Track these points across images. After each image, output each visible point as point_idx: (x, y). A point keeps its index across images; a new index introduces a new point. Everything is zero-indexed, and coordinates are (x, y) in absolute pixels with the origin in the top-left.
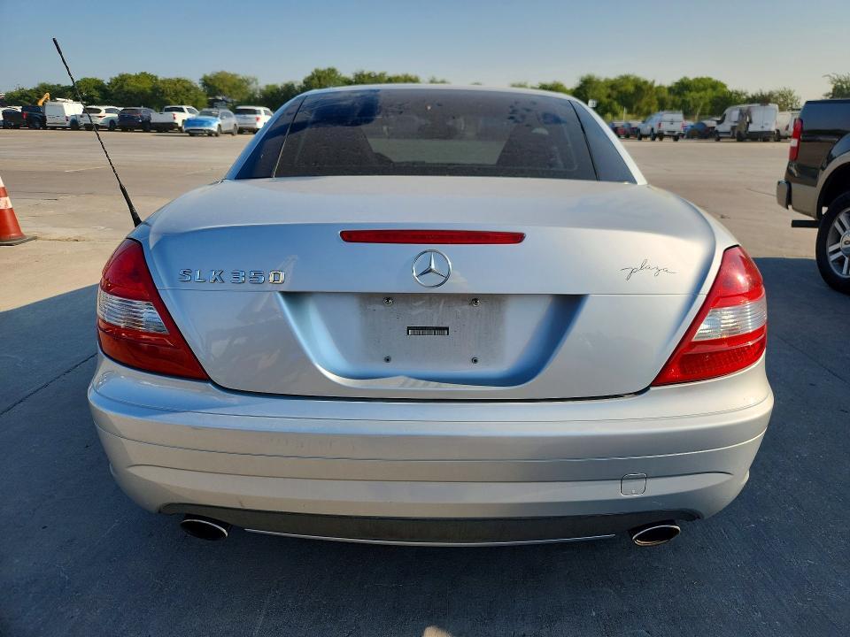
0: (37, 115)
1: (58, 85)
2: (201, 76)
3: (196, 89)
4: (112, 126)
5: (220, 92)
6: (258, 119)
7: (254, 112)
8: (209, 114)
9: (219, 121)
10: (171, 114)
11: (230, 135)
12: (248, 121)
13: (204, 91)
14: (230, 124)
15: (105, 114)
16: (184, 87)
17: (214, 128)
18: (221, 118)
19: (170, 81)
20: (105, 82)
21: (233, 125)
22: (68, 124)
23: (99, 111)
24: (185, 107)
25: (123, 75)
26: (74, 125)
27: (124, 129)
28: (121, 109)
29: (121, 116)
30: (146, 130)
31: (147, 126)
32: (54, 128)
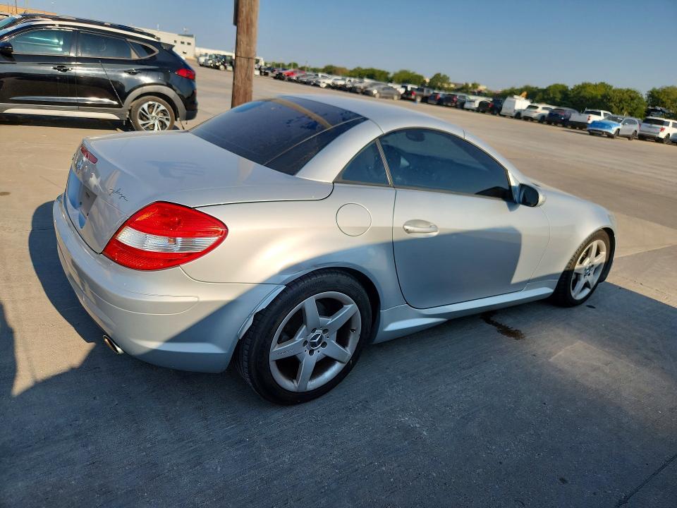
0: (498, 106)
1: (536, 88)
2: (650, 89)
3: (640, 99)
4: (542, 120)
5: (663, 104)
6: (662, 129)
7: (662, 123)
8: (615, 119)
9: (620, 126)
10: (587, 116)
11: (627, 139)
12: (652, 130)
13: (647, 102)
14: (630, 130)
15: (542, 109)
16: (630, 96)
17: (613, 131)
18: (623, 124)
19: (621, 91)
20: (569, 88)
21: (633, 131)
22: (514, 114)
23: (537, 108)
24: (602, 112)
25: (585, 84)
26: (518, 116)
27: (549, 123)
28: (553, 107)
29: (550, 114)
30: (564, 126)
31: (566, 123)
32: (504, 116)
